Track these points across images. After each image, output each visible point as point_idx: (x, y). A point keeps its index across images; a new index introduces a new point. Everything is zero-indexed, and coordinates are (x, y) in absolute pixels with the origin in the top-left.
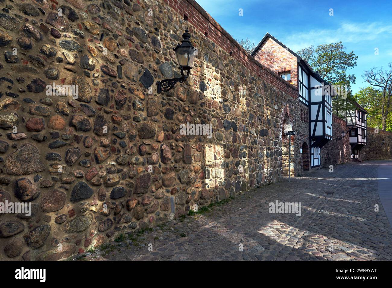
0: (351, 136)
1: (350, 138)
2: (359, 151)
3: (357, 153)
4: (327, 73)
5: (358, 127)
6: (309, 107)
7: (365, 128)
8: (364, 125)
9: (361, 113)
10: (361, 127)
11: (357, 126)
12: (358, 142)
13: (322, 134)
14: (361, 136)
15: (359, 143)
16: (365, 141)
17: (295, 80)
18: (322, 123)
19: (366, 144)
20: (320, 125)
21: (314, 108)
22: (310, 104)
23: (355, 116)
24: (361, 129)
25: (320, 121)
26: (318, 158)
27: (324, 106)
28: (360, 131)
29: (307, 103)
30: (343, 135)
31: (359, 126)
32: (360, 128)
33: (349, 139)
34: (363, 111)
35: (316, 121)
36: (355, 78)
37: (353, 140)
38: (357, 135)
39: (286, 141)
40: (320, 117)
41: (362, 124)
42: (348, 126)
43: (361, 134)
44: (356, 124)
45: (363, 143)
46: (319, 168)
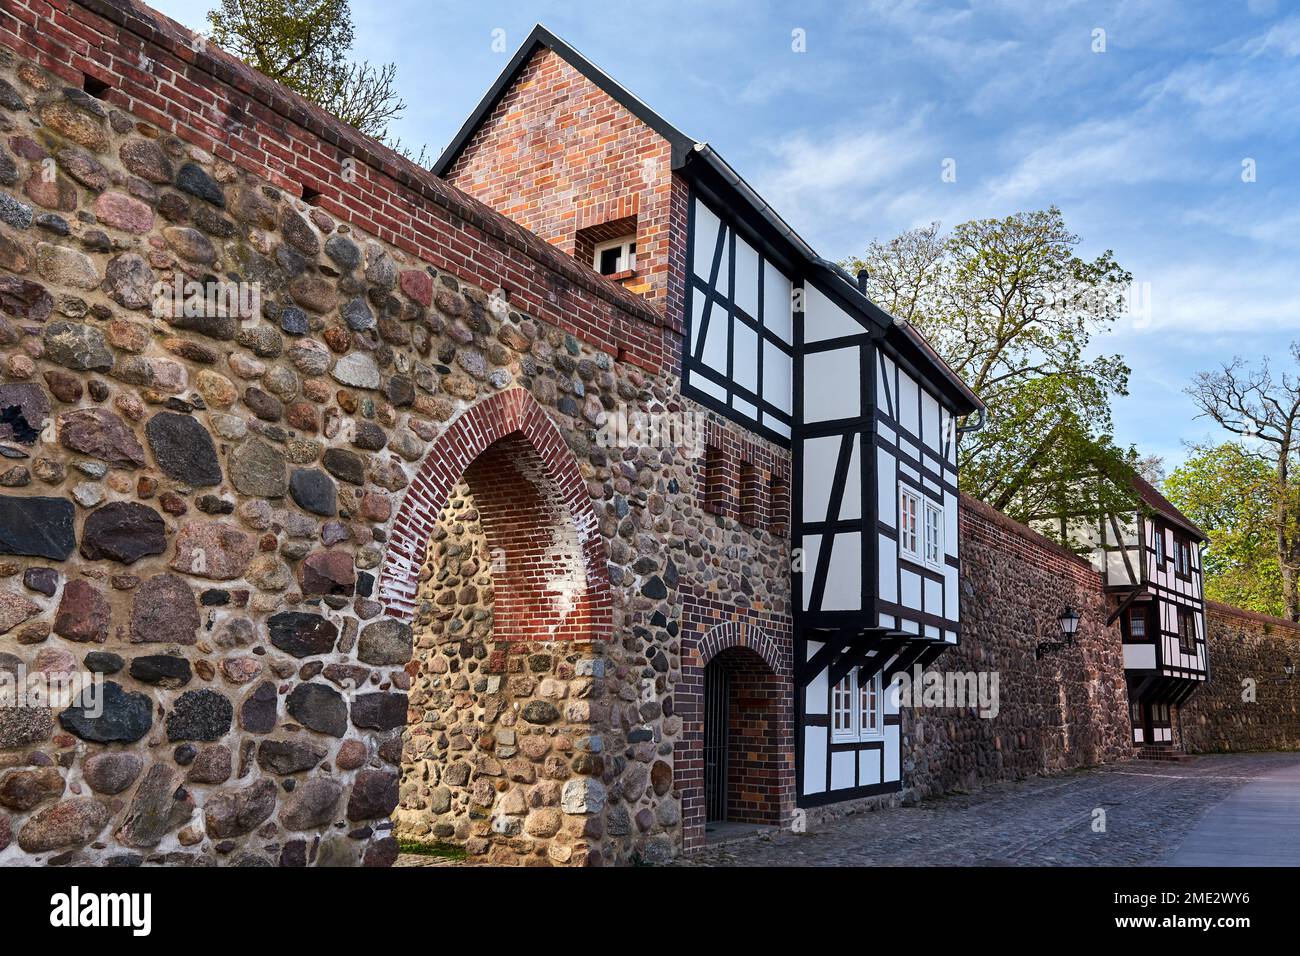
0: (1129, 639)
1: (1127, 648)
2: (1178, 707)
3: (1164, 718)
4: (1001, 346)
5: (1157, 598)
6: (794, 446)
7: (1198, 606)
8: (1192, 589)
9: (1169, 534)
10: (1172, 597)
11: (1152, 591)
12: (1160, 665)
13: (855, 604)
14: (1175, 641)
15: (1167, 673)
16: (1198, 662)
17: (658, 269)
18: (856, 537)
19: (1202, 678)
20: (848, 546)
21: (821, 454)
22: (804, 431)
23: (1143, 549)
24: (1173, 609)
25: (849, 526)
26: (879, 745)
27: (871, 444)
28: (1169, 619)
29: (784, 430)
30: (1069, 626)
31: (1162, 594)
32: (1167, 601)
33: (1120, 649)
34: (1183, 529)
35: (830, 528)
36: (1127, 371)
37: (1139, 657)
38: (1153, 635)
39: (552, 628)
40: (851, 509)
41: (1180, 586)
42: (1113, 592)
43: (1174, 629)
44: (1146, 583)
45: (1189, 671)
46: (893, 800)
